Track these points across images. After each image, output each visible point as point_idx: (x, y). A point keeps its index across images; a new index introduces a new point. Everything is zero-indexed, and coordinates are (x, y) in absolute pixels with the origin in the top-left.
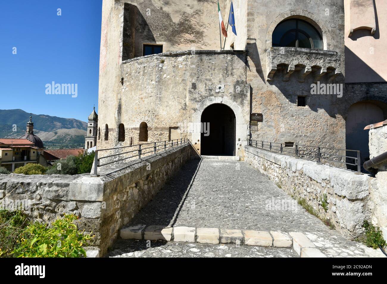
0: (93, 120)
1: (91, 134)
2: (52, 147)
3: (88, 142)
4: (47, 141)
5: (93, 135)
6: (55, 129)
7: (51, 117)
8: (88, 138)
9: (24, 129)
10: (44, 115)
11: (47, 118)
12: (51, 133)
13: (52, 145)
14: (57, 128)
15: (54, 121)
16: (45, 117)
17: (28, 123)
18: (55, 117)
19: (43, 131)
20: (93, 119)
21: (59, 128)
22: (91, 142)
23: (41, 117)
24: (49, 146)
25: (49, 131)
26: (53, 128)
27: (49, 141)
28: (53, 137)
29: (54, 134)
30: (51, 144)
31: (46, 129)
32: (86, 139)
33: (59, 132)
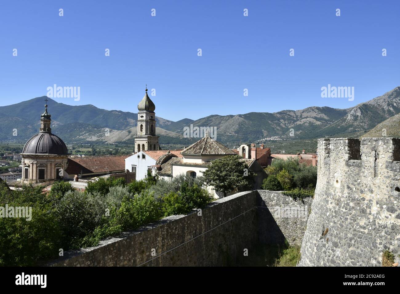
0: (145, 110)
1: (143, 132)
2: (126, 149)
3: (139, 145)
4: (120, 141)
5: (146, 134)
6: (129, 127)
7: (124, 112)
8: (139, 138)
9: (96, 128)
10: (116, 111)
11: (119, 115)
12: (124, 131)
13: (125, 147)
14: (131, 126)
15: (127, 118)
16: (117, 113)
17: (43, 115)
18: (128, 113)
19: (116, 129)
20: (144, 108)
21: (133, 126)
22: (143, 145)
23: (114, 113)
24: (122, 147)
25: (123, 130)
26: (127, 126)
27: (123, 141)
28: (127, 136)
29: (127, 133)
30: (124, 145)
31: (119, 128)
32: (136, 139)
33: (132, 131)
